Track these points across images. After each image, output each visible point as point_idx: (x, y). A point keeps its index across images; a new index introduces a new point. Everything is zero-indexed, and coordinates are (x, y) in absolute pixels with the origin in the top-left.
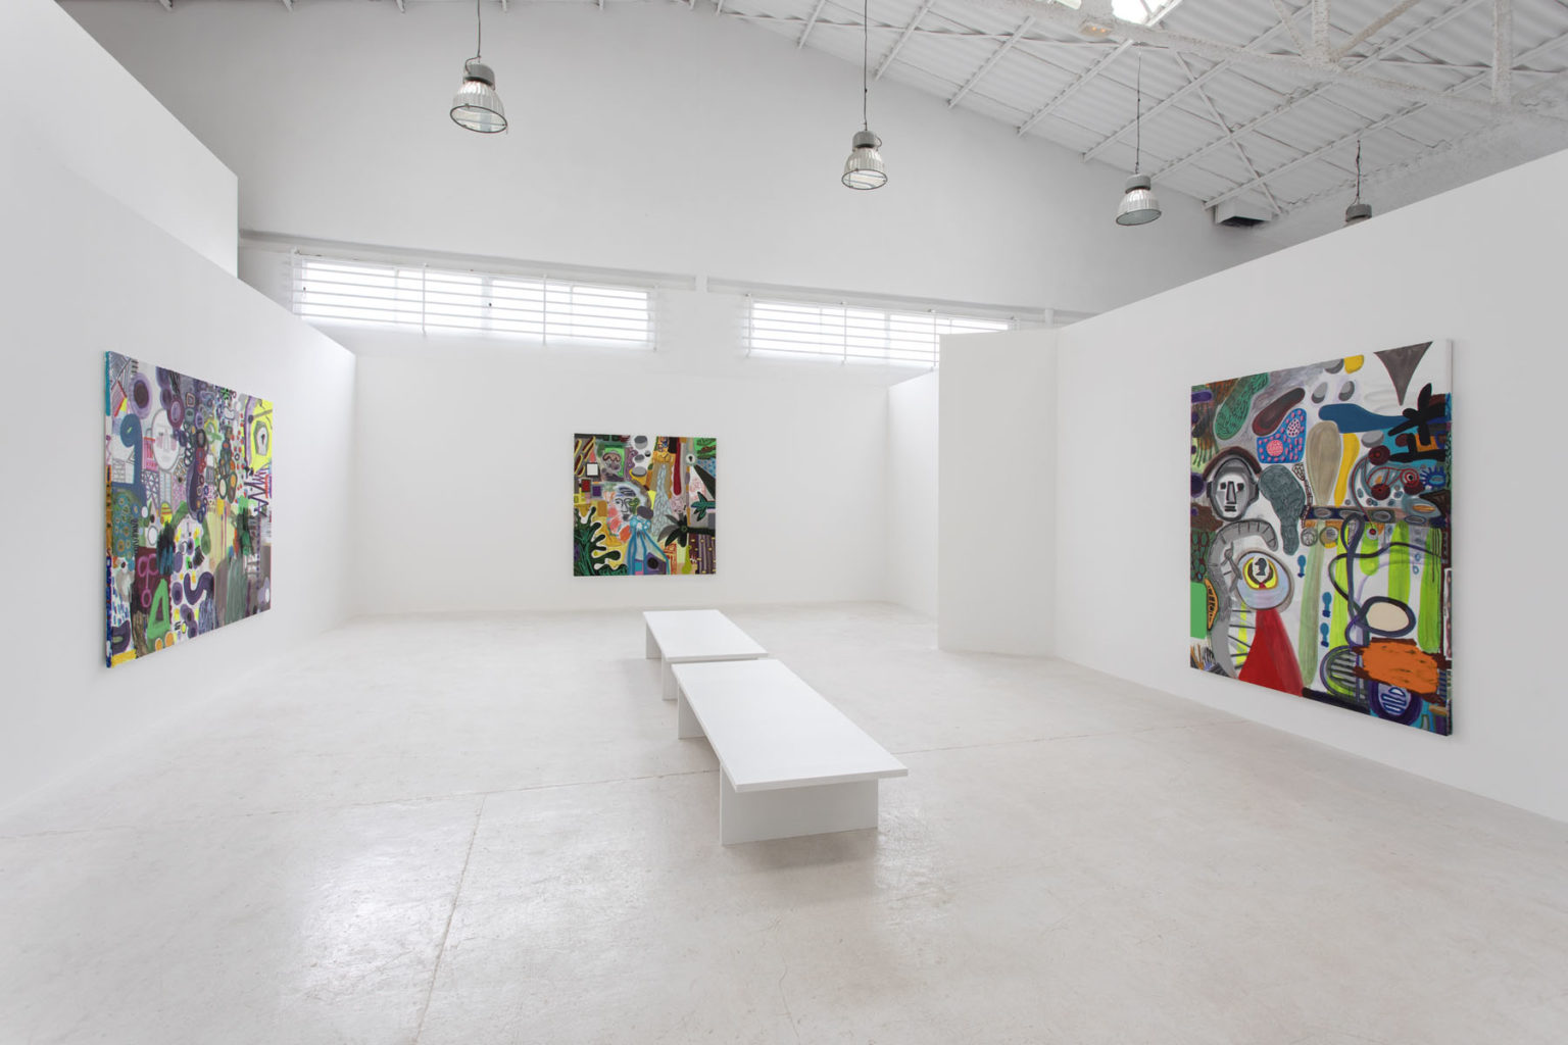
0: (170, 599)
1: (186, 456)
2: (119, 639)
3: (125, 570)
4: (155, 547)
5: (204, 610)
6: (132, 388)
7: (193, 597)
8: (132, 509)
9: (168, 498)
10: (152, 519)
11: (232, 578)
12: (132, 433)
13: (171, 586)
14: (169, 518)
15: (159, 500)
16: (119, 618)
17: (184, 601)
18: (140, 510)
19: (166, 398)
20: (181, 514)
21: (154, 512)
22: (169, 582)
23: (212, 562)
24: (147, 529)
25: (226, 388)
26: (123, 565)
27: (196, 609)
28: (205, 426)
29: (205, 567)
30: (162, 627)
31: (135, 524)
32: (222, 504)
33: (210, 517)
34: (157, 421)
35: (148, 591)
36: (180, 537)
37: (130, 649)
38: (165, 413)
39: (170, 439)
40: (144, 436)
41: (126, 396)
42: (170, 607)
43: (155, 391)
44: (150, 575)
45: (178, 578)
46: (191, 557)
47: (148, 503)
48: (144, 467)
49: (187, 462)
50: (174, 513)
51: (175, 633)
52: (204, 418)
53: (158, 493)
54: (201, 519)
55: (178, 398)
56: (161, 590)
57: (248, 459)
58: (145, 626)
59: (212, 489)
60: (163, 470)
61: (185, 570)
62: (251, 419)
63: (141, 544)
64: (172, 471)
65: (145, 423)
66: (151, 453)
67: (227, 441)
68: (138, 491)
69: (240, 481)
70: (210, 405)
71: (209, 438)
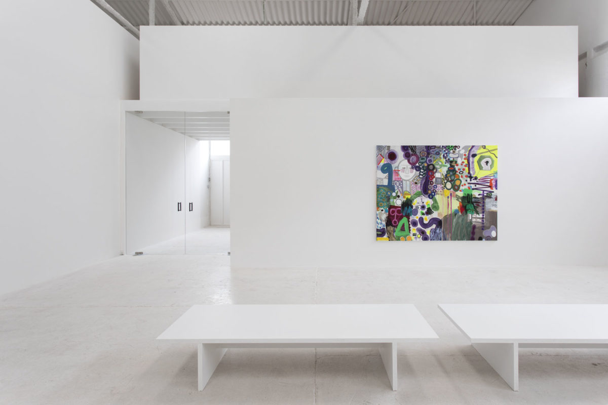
0: (409, 225)
1: (420, 175)
2: (381, 233)
3: (383, 212)
4: (400, 206)
5: (433, 231)
6: (387, 155)
7: (426, 226)
8: (387, 193)
9: (408, 190)
10: (399, 196)
11: (457, 223)
12: (387, 169)
13: (410, 220)
14: (409, 197)
15: (403, 190)
16: (380, 226)
17: (419, 226)
18: (391, 194)
19: (407, 156)
20: (418, 195)
21: (399, 194)
22: (409, 218)
23: (439, 214)
24: (395, 200)
25: (451, 145)
26: (382, 210)
27: (428, 231)
28: (434, 163)
29: (435, 215)
30: (403, 233)
31: (388, 198)
32: (447, 193)
33: (437, 197)
34: (402, 163)
35: (395, 220)
36: (416, 203)
37: (386, 236)
38: (406, 161)
39: (409, 169)
40: (393, 169)
41: (384, 158)
42: (410, 228)
43: (400, 154)
44: (397, 216)
45: (416, 218)
46: (424, 211)
47: (396, 191)
48: (393, 179)
49: (421, 176)
50: (412, 195)
51: (413, 238)
52: (432, 159)
53: (402, 188)
54: (431, 196)
55: (415, 154)
56: (404, 220)
57: (471, 172)
58: (394, 231)
59: (439, 187)
60: (405, 180)
61: (419, 215)
62: (474, 156)
63: (392, 204)
64: (411, 180)
65: (394, 166)
66: (398, 175)
67: (452, 166)
68: (391, 187)
69: (463, 182)
70: (438, 154)
71: (437, 166)
